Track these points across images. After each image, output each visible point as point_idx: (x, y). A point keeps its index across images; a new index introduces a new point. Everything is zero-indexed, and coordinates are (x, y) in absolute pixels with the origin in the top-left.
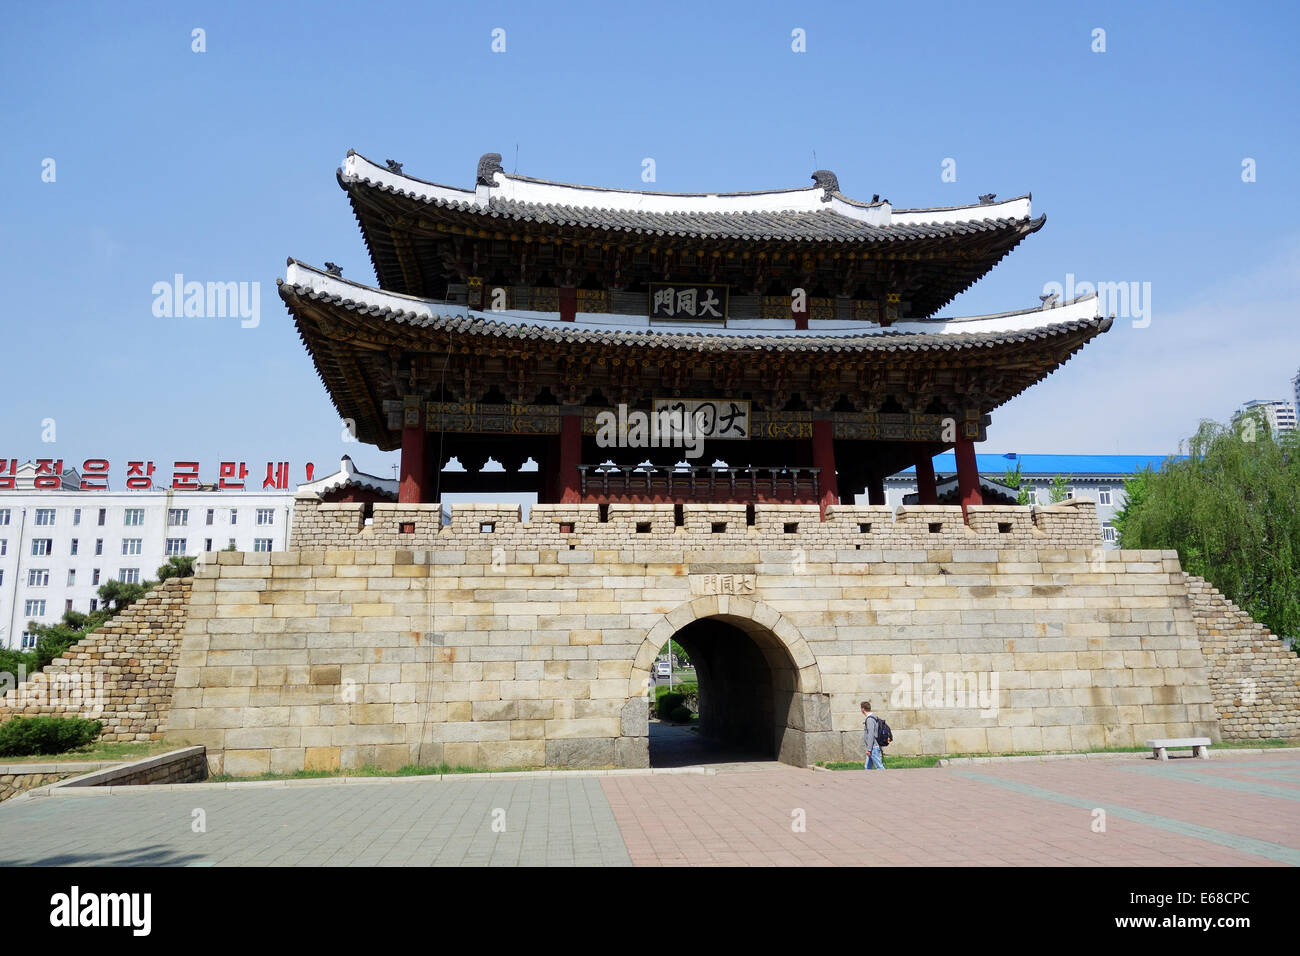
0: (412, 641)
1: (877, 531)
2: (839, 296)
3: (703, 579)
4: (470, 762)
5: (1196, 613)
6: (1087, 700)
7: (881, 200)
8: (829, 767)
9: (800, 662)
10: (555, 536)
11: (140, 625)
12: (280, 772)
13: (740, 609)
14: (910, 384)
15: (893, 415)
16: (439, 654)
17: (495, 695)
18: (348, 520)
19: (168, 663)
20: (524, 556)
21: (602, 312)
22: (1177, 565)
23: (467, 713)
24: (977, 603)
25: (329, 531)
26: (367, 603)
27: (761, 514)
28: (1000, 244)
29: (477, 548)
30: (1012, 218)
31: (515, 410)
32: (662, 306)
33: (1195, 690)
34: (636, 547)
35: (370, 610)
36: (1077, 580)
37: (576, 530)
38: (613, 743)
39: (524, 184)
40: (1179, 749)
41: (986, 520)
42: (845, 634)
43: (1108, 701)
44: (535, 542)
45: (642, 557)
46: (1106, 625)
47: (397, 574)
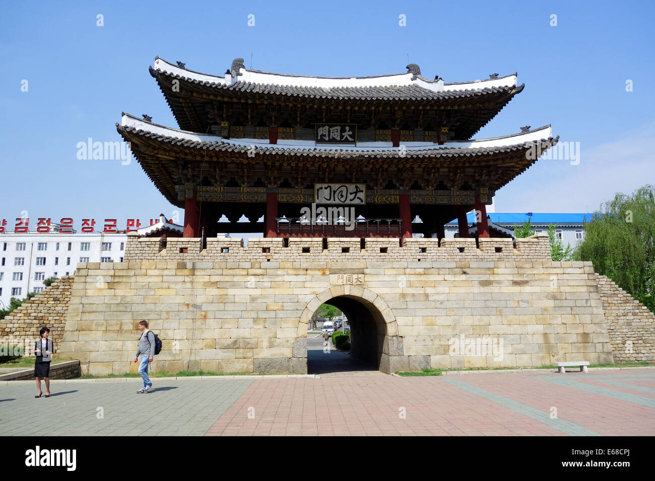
0: (185, 308)
1: (430, 252)
2: (416, 129)
3: (336, 277)
4: (214, 369)
5: (602, 295)
6: (541, 340)
7: (439, 78)
8: (401, 374)
9: (387, 319)
10: (259, 254)
11: (49, 299)
12: (117, 374)
13: (356, 292)
14: (451, 174)
15: (442, 191)
16: (199, 314)
17: (228, 336)
18: (154, 246)
19: (62, 318)
20: (243, 265)
21: (291, 139)
22: (592, 270)
23: (213, 345)
24: (483, 289)
25: (144, 252)
26: (162, 288)
27: (368, 243)
28: (500, 100)
29: (219, 260)
30: (507, 86)
31: (243, 189)
32: (322, 135)
33: (600, 335)
34: (301, 260)
35: (163, 292)
36: (536, 277)
37: (271, 251)
38: (288, 361)
39: (255, 74)
40: (571, 367)
41: (488, 246)
42: (411, 305)
43: (552, 341)
44: (249, 257)
45: (305, 265)
46: (552, 301)
47: (178, 274)
